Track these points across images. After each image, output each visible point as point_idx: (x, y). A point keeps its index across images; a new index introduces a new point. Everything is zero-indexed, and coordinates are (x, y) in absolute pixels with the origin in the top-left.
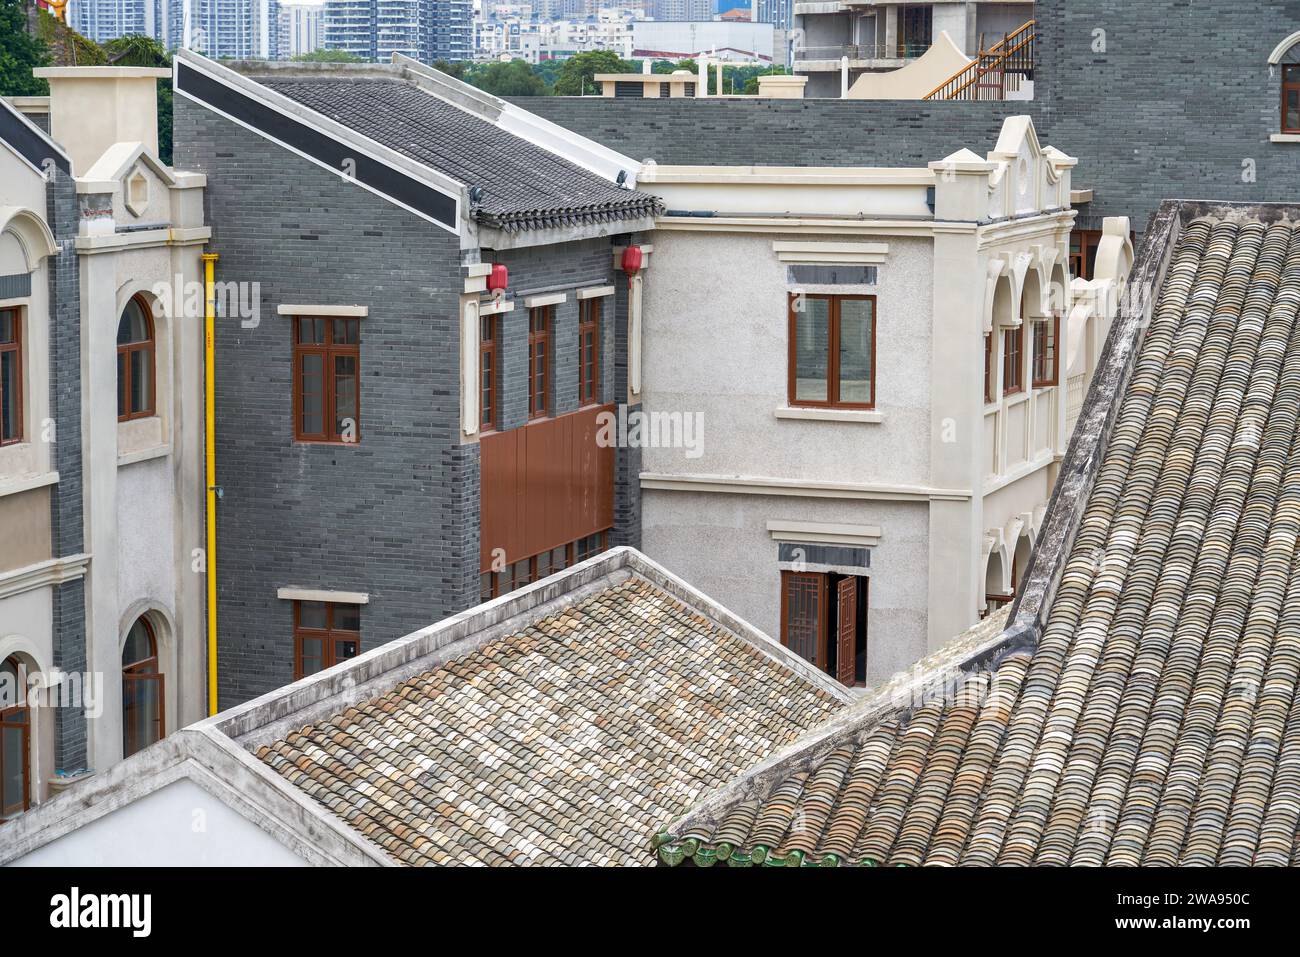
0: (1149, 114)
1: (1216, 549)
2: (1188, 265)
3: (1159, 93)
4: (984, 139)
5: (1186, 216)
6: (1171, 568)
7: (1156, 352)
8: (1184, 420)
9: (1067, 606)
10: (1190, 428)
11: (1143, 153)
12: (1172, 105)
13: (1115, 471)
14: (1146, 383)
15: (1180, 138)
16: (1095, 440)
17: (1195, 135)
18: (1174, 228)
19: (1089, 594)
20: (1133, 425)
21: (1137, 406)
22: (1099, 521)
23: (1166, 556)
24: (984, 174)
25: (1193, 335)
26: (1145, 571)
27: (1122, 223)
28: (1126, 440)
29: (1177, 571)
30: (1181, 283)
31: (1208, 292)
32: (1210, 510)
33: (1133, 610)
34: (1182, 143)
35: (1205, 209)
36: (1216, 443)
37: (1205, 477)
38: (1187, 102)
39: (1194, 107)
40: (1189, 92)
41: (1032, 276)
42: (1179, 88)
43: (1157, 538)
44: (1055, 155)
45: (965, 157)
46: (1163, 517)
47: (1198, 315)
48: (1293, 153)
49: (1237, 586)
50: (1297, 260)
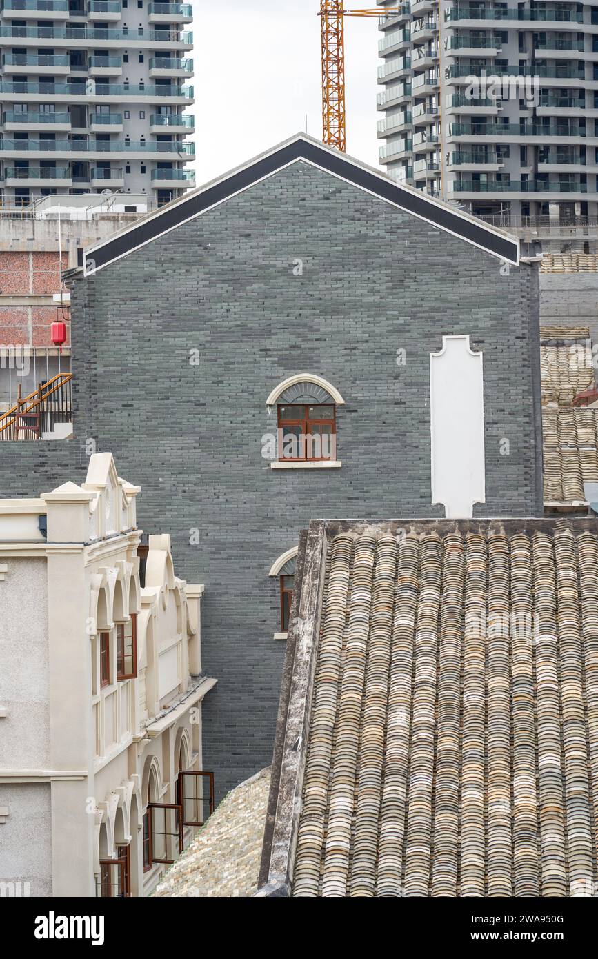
0: (170, 448)
1: (419, 807)
2: (340, 573)
3: (177, 431)
5: (331, 532)
6: (387, 826)
7: (331, 645)
8: (368, 702)
9: (308, 863)
10: (374, 708)
11: (167, 481)
12: (190, 441)
13: (321, 748)
14: (329, 672)
15: (197, 467)
16: (300, 722)
17: (210, 464)
18: (323, 544)
19: (323, 853)
20: (327, 708)
21: (326, 691)
22: (317, 790)
23: (381, 816)
24: (85, 502)
25: (359, 631)
26: (366, 831)
27: (165, 538)
28: (324, 720)
29: (392, 829)
30: (338, 589)
31: (361, 595)
32: (407, 774)
33: (363, 863)
34: (198, 472)
35: (346, 526)
36: (399, 717)
37: (396, 748)
38: (201, 438)
39: (208, 441)
40: (203, 429)
41: (118, 583)
42: (194, 427)
43: (369, 802)
44: (128, 486)
45: (68, 489)
46: (372, 784)
47: (359, 614)
48: (290, 477)
49: (445, 838)
50: (429, 566)
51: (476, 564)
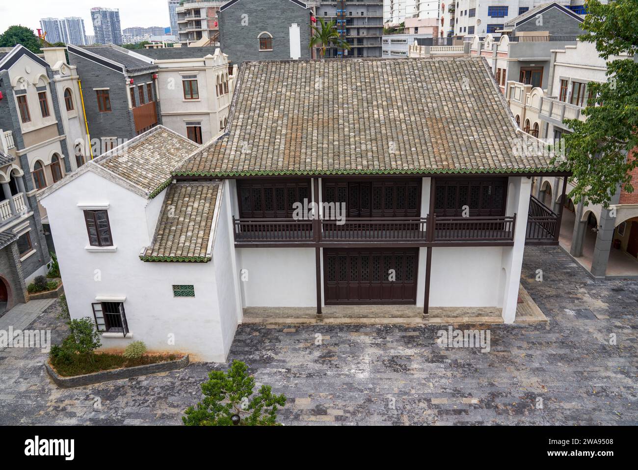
0: (239, 47)
1: (256, 117)
2: (248, 71)
3: (240, 44)
4: (213, 53)
5: (247, 63)
6: (249, 121)
7: (244, 86)
9: (233, 128)
10: (250, 98)
11: (239, 54)
12: (243, 46)
13: (239, 106)
14: (242, 91)
16: (235, 101)
17: (247, 50)
18: (244, 65)
19: (237, 126)
20: (241, 98)
21: (241, 95)
22: (237, 114)
23: (248, 119)
24: (213, 58)
25: (249, 83)
26: (245, 121)
27: (236, 65)
28: (240, 101)
29: (250, 121)
30: (247, 74)
31: (251, 76)
32: (255, 111)
33: (244, 128)
34: (245, 52)
35: (249, 62)
36: (254, 100)
37: (253, 105)
38: (245, 45)
39: (247, 46)
40: (245, 43)
41: (222, 75)
43: (246, 116)
44: (224, 55)
45: (209, 56)
46: (247, 113)
47: (250, 79)
48: (263, 53)
49: (260, 122)
50: (265, 70)
51: (274, 69)
